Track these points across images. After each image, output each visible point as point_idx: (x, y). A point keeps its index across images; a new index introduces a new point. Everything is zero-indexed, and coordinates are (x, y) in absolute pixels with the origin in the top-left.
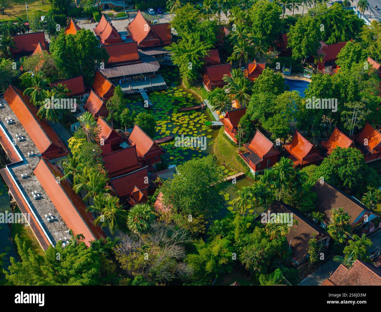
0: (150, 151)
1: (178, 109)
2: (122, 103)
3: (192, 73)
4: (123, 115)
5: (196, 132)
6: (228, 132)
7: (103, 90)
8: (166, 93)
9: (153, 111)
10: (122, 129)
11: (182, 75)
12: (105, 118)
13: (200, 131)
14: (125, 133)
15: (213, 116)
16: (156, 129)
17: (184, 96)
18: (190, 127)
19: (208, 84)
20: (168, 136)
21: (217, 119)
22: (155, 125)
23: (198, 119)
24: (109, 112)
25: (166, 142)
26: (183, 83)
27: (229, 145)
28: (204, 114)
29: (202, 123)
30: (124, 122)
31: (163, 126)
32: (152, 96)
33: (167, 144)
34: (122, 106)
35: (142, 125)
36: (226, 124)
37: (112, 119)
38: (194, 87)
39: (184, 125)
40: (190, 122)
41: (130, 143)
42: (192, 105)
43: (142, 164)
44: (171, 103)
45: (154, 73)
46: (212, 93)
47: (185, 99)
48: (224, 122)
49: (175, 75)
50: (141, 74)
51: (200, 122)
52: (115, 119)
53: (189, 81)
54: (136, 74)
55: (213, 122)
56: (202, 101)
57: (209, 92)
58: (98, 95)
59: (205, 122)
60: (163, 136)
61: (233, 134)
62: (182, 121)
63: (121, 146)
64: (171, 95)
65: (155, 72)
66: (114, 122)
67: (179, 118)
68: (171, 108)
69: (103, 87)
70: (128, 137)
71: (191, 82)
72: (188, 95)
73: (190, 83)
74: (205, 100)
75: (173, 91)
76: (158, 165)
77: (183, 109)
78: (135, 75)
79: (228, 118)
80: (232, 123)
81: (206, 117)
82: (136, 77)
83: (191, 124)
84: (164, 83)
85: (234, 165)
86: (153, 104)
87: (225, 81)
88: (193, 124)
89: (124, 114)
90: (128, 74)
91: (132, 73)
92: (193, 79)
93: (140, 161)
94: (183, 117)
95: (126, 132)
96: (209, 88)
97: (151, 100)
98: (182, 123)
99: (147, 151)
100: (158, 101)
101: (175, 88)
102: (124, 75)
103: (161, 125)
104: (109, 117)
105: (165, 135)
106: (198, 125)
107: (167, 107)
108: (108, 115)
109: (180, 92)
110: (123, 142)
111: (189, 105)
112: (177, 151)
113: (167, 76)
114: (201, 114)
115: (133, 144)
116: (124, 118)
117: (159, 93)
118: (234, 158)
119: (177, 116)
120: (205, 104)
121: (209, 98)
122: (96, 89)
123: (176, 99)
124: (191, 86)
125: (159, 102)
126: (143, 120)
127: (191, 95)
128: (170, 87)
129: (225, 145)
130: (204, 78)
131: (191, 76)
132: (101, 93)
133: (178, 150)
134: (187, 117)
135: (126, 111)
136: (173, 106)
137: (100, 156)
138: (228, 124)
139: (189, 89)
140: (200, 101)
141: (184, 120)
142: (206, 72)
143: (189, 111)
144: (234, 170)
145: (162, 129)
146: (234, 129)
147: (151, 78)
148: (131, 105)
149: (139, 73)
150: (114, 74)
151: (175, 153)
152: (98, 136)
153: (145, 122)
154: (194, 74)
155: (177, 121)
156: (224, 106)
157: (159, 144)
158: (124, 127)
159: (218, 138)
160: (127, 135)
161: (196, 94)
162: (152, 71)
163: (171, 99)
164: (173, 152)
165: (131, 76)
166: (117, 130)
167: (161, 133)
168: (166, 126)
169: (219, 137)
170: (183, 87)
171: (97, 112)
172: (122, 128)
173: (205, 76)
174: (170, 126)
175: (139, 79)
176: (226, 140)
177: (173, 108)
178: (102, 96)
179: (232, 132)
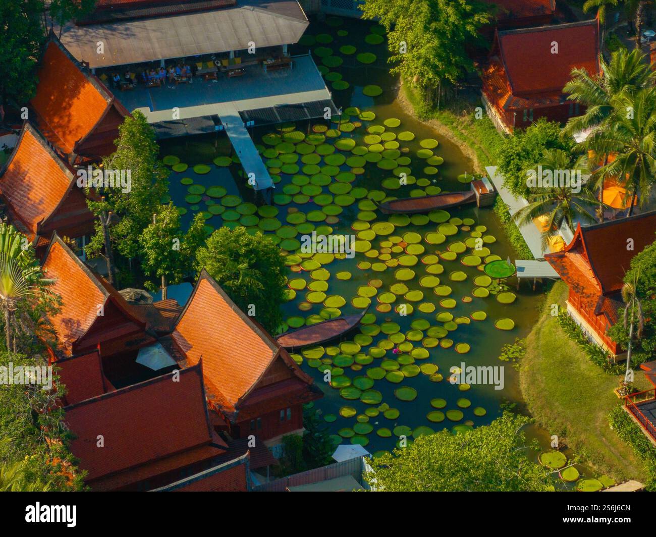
0: (260, 388)
1: (378, 203)
2: (152, 180)
3: (438, 56)
4: (155, 234)
5: (450, 303)
6: (580, 308)
7: (73, 125)
8: (332, 133)
9: (275, 211)
10: (147, 290)
11: (398, 63)
12: (81, 245)
13: (467, 299)
14: (158, 305)
15: (519, 238)
16: (287, 287)
17: (406, 150)
18: (426, 282)
19: (503, 102)
20: (336, 320)
21: (537, 252)
22: (286, 270)
23: (457, 247)
24: (98, 219)
25: (326, 344)
26: (402, 95)
27: (586, 365)
28: (484, 228)
29: (475, 267)
30: (158, 264)
31: (314, 275)
32: (273, 147)
33: (331, 351)
34: (150, 195)
35: (229, 278)
36: (575, 278)
37: (110, 248)
38: (446, 114)
39: (401, 275)
40: (427, 260)
41: (180, 351)
42: (438, 190)
43: (225, 439)
44: (353, 178)
45: (285, 50)
46: (518, 144)
47: (408, 160)
48: (563, 268)
49: (368, 58)
50: (232, 56)
51: (467, 261)
52: (122, 250)
53: (426, 88)
54: (211, 55)
55: (519, 263)
56: (478, 170)
57: (507, 136)
58: (51, 142)
59: (488, 260)
60: (314, 320)
61: (602, 320)
62: (394, 255)
63: (141, 360)
64: (351, 142)
65: (289, 46)
66: (117, 258)
67: (384, 244)
68: (349, 200)
69: (73, 111)
70: (174, 323)
71: (435, 92)
72: (423, 143)
73: (430, 94)
74: (491, 170)
75: (358, 124)
76: (290, 445)
77: (400, 207)
78: (205, 58)
79: (581, 252)
80: (597, 274)
81: (491, 239)
82: (210, 64)
83: (430, 270)
84: (325, 94)
85: (605, 451)
86: (279, 179)
87: (572, 97)
88: (440, 269)
89: (158, 229)
90: (175, 53)
91: (193, 50)
92: (444, 82)
93: (218, 429)
94: (396, 239)
95: (164, 301)
96: (507, 121)
97: (270, 163)
98: (393, 263)
99: (246, 389)
100: (297, 168)
101: (369, 115)
102: (160, 57)
103: (309, 272)
104: (96, 242)
105: (323, 313)
106: (458, 276)
107: (334, 195)
108: (94, 233)
109: (387, 129)
110: (152, 344)
111: (423, 188)
112: (370, 384)
113: (338, 61)
114: (473, 228)
115: (193, 358)
116: (156, 246)
117: (300, 135)
118: (605, 419)
119: (371, 235)
120: (489, 187)
121: (508, 163)
122: (47, 120)
123: (372, 160)
124: (434, 108)
125: (301, 172)
126: (236, 257)
127: (434, 143)
128: (348, 110)
129: (567, 362)
130: (488, 78)
131: (434, 68)
132: (64, 134)
133: (375, 380)
134: (412, 237)
135: (167, 215)
136: (361, 192)
137: (53, 410)
138: (582, 276)
139: (426, 119)
140: (471, 171)
141: (404, 253)
142: (497, 52)
143: (425, 213)
144: (604, 468)
145: (312, 286)
146: (607, 302)
147: (271, 68)
148: (185, 181)
149: (224, 49)
150: (121, 51)
151: (363, 391)
152: (48, 322)
153: (243, 266)
154: (449, 63)
155: (374, 254)
156: (565, 202)
157: (298, 350)
158: (157, 282)
159: (538, 333)
160: (168, 314)
161: (457, 140)
162: (275, 43)
163: (351, 162)
164: (352, 385)
165: (192, 61)
166: (128, 294)
167: (305, 306)
168: (326, 274)
169: (545, 330)
170: (401, 109)
171: (47, 214)
172: (147, 284)
173: (491, 70)
174: (344, 275)
175: (222, 75)
176: (572, 343)
177: (357, 201)
178: (69, 148)
179: (599, 313)
